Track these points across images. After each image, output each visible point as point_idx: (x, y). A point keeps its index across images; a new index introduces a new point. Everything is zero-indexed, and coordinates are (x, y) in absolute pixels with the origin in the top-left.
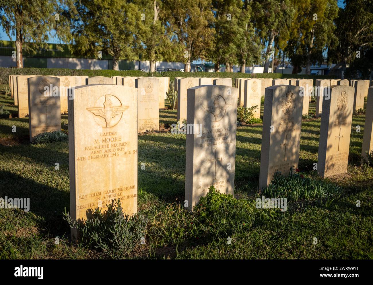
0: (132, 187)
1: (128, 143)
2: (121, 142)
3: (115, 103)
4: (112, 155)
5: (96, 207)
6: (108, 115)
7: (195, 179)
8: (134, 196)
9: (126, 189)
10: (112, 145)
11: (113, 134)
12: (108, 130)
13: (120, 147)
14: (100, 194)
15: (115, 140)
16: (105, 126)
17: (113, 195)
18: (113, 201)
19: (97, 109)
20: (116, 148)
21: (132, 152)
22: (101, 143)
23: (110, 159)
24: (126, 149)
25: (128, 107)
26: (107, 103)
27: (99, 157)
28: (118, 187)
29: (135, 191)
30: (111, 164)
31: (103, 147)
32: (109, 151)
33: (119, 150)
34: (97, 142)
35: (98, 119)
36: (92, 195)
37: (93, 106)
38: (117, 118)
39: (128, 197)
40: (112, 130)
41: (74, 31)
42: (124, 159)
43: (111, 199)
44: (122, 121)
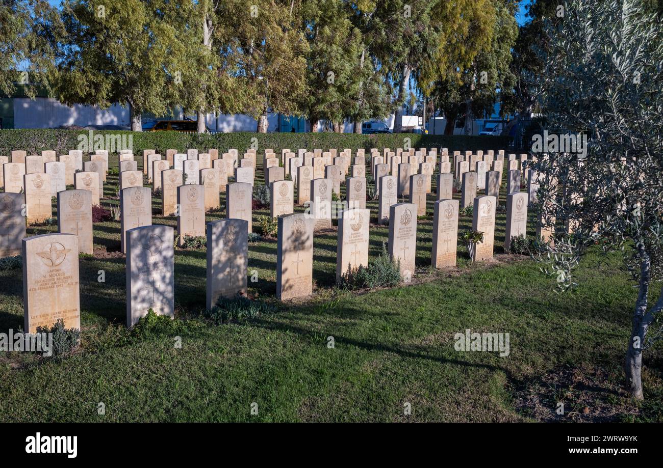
0: (76, 310)
1: (71, 277)
2: (65, 276)
3: (59, 247)
4: (58, 286)
5: (45, 325)
6: (54, 256)
7: (133, 303)
8: (77, 317)
9: (69, 311)
10: (57, 279)
11: (57, 271)
12: (54, 268)
13: (64, 280)
14: (48, 315)
15: (60, 275)
16: (51, 265)
17: (59, 316)
18: (58, 320)
19: (45, 253)
20: (61, 281)
21: (74, 283)
22: (48, 278)
23: (56, 289)
24: (69, 281)
25: (70, 250)
26: (53, 248)
27: (47, 288)
28: (63, 310)
29: (78, 313)
30: (56, 293)
31: (50, 280)
32: (55, 283)
33: (63, 282)
34: (44, 277)
35: (45, 260)
36: (41, 316)
37: (41, 251)
38: (61, 259)
39: (72, 318)
40: (57, 268)
41: (63, 63)
42: (68, 289)
43: (57, 319)
44: (66, 261)
